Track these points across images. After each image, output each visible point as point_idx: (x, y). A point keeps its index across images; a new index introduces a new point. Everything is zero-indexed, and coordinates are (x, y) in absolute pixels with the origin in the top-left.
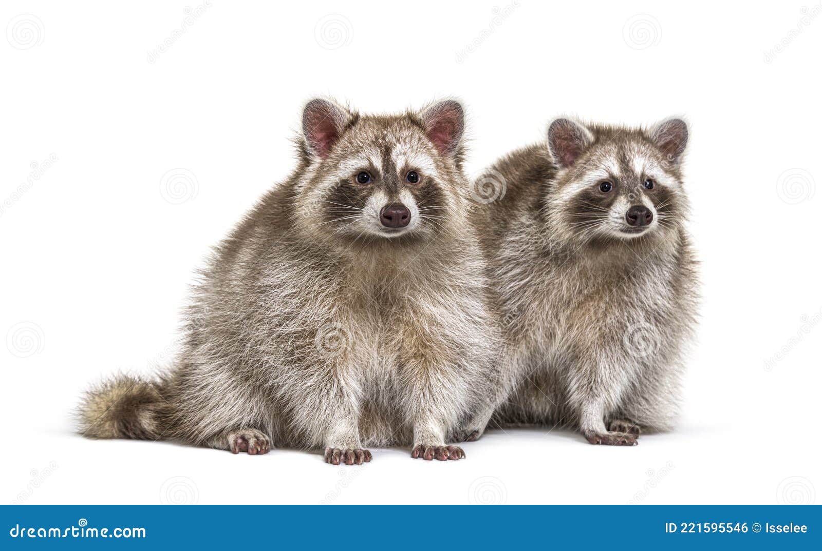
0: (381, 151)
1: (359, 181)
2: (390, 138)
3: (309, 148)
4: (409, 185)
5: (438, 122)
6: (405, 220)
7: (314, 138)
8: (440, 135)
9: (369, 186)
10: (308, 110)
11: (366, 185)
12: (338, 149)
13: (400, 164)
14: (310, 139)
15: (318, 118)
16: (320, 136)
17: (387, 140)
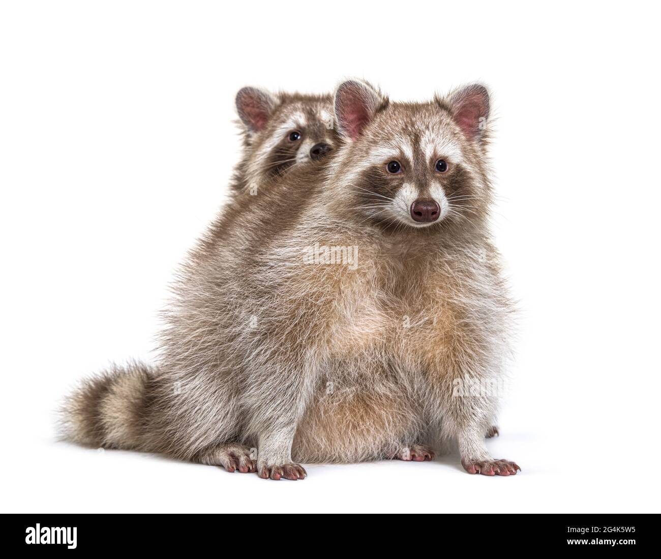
0: (411, 140)
1: (390, 171)
2: (419, 126)
3: (340, 129)
4: (438, 175)
5: (464, 107)
6: (434, 216)
7: (345, 119)
8: (465, 120)
9: (399, 176)
10: (341, 91)
11: (397, 175)
12: (369, 133)
13: (428, 153)
14: (341, 119)
15: (350, 100)
16: (351, 117)
17: (416, 127)
